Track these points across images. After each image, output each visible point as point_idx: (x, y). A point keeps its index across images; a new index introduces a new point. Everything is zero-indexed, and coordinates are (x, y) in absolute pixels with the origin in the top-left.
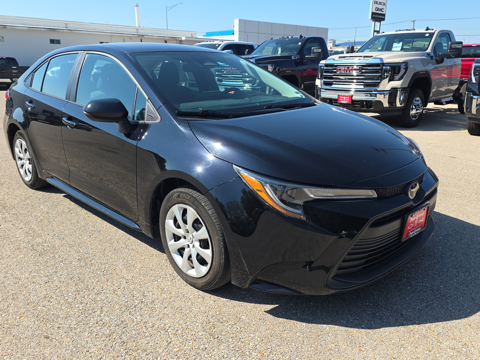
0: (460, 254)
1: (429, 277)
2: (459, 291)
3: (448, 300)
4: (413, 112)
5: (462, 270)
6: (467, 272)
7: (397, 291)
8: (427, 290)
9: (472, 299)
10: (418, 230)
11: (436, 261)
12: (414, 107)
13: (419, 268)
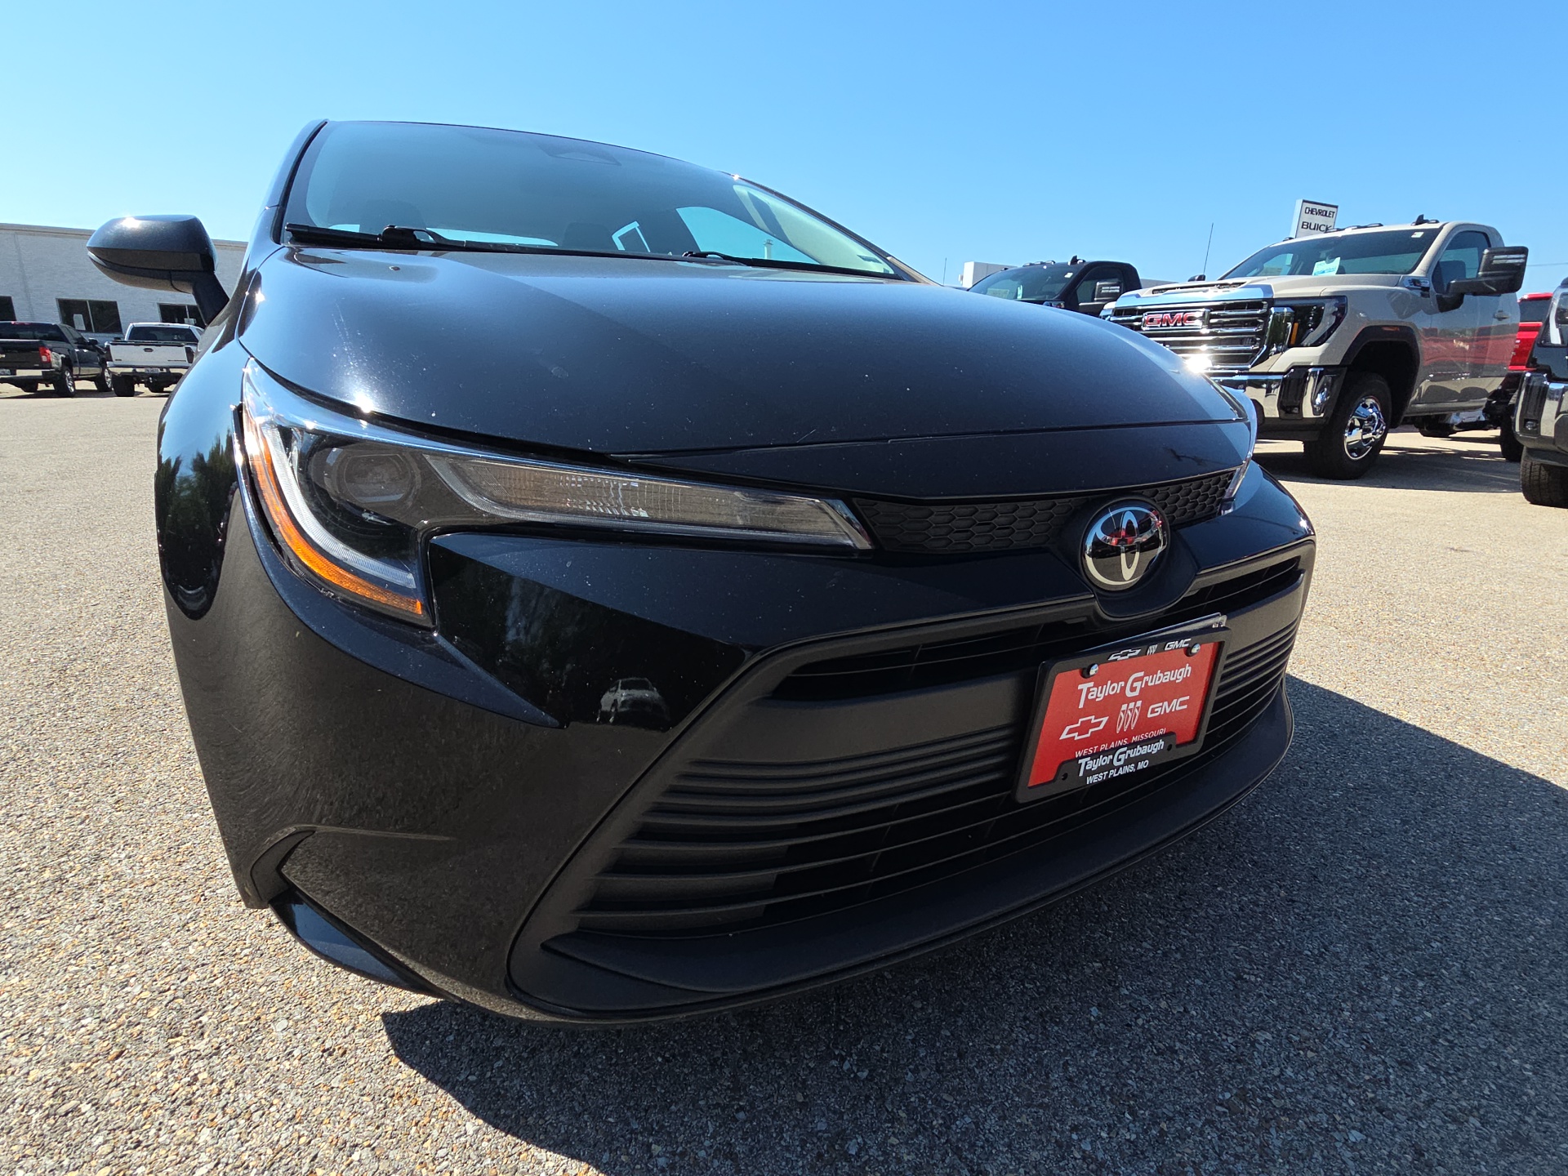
0: (1406, 876)
1: (1218, 975)
2: (1350, 1086)
3: (1273, 1131)
4: (1354, 437)
5: (1396, 963)
6: (1422, 980)
7: (1025, 1018)
8: (1181, 1042)
9: (1419, 1153)
10: (1145, 750)
11: (1283, 893)
12: (1357, 423)
13: (1186, 917)
